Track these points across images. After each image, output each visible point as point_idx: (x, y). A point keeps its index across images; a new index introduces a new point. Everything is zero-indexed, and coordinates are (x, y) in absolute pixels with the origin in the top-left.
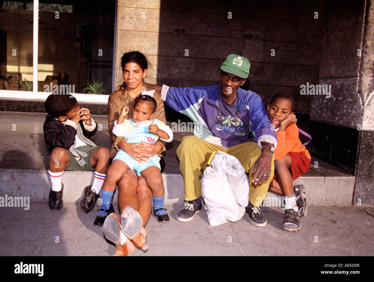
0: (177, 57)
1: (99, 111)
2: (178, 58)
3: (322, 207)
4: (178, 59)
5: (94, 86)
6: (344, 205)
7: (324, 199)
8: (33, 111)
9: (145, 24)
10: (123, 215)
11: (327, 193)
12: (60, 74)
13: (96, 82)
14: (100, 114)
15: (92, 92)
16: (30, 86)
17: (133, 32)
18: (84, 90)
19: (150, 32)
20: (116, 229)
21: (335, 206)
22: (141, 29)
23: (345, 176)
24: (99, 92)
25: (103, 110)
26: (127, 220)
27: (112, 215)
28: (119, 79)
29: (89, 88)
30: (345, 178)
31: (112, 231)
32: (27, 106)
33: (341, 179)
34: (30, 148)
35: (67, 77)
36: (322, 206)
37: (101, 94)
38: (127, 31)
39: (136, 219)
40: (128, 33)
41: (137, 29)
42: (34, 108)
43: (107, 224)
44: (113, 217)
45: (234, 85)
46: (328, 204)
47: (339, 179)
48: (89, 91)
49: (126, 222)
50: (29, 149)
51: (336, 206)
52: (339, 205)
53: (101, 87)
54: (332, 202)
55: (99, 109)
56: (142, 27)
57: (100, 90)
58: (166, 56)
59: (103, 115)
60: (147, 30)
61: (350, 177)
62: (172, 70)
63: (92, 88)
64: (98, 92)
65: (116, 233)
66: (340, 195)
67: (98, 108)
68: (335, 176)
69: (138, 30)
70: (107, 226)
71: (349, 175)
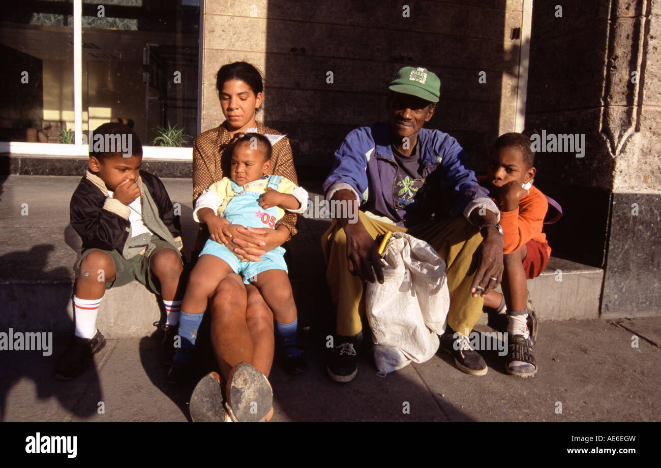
0: (294, 89)
1: (178, 171)
2: (295, 91)
3: (553, 322)
4: (296, 93)
5: (169, 135)
6: (586, 317)
7: (557, 309)
8: (75, 173)
9: (245, 41)
10: (235, 384)
11: (561, 298)
12: (120, 120)
13: (172, 128)
14: (179, 177)
15: (167, 144)
16: (70, 136)
17: (227, 52)
18: (155, 142)
19: (253, 52)
20: (217, 409)
21: (572, 321)
22: (239, 49)
23: (588, 270)
24: (178, 144)
25: (183, 170)
26: (242, 394)
27: (212, 376)
28: (207, 123)
29: (160, 138)
30: (587, 272)
31: (208, 412)
32: (66, 167)
33: (583, 275)
34: (55, 236)
35: (131, 123)
36: (552, 320)
37: (180, 147)
38: (219, 51)
39: (261, 390)
40: (220, 54)
41: (233, 47)
42: (77, 169)
43: (200, 396)
44: (213, 381)
45: (416, 119)
46: (562, 316)
47: (579, 275)
48: (162, 143)
49: (241, 398)
50: (53, 237)
51: (575, 319)
52: (578, 317)
53: (180, 136)
54: (568, 312)
55: (177, 169)
56: (241, 45)
57: (179, 141)
58: (277, 88)
59: (183, 177)
60: (248, 50)
61: (595, 270)
62: (287, 109)
63: (167, 138)
64: (176, 143)
65: (217, 417)
66: (580, 300)
67: (176, 167)
68: (572, 271)
69: (236, 49)
70: (199, 400)
71: (593, 268)
